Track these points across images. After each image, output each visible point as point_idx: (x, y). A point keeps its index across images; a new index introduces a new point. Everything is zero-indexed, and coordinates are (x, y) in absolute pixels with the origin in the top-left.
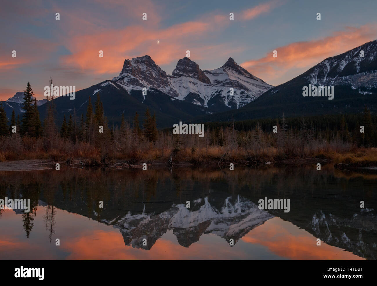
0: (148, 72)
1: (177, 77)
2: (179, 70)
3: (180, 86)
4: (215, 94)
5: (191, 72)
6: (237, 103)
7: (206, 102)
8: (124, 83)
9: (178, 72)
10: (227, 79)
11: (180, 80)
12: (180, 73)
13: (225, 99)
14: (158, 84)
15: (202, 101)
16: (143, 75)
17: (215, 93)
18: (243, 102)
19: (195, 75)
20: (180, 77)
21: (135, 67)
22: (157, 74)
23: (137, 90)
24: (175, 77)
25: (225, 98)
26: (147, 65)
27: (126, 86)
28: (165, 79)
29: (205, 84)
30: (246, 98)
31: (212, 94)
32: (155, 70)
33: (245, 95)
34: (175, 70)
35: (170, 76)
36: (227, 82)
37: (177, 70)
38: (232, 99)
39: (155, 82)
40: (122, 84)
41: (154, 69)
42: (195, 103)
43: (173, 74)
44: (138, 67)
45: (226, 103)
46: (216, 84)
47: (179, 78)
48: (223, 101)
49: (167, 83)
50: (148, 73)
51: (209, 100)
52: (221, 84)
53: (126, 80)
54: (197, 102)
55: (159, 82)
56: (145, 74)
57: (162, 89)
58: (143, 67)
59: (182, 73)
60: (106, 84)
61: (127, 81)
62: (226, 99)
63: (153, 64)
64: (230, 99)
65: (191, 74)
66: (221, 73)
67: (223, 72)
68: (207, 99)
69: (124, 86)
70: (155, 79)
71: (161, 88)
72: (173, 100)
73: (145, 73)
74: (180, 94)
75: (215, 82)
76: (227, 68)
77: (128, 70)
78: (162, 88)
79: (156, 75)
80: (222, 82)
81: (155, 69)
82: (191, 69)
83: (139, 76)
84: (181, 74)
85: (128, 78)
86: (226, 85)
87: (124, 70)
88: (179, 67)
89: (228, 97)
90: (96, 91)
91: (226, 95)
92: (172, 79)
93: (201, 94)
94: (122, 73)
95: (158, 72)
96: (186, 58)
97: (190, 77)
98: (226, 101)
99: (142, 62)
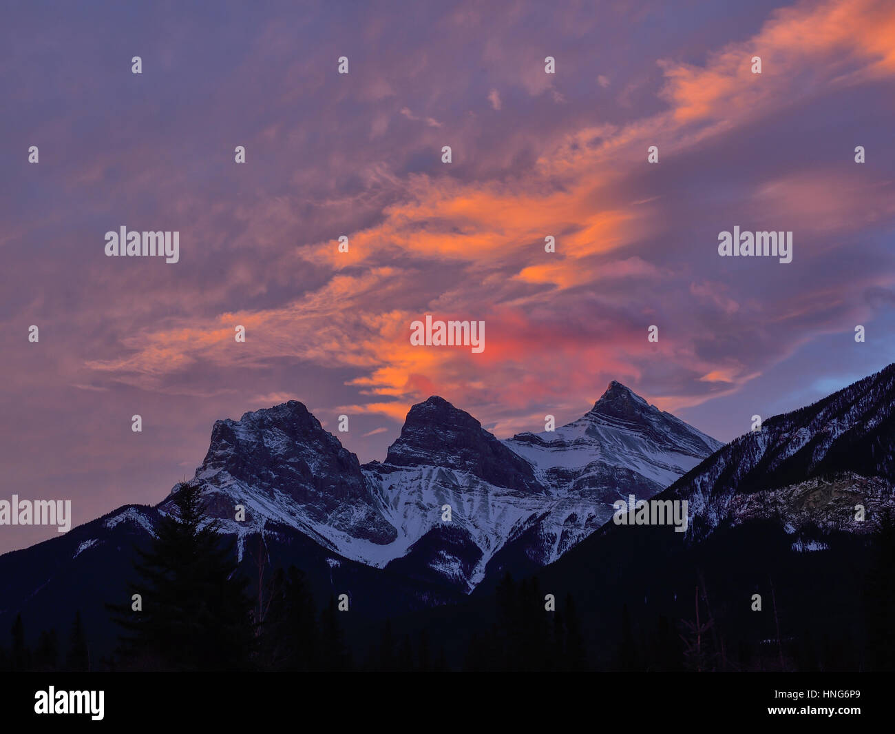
0: (292, 460)
1: (402, 470)
2: (410, 443)
4: (525, 529)
5: (451, 447)
9: (406, 451)
10: (590, 466)
11: (412, 480)
12: (413, 453)
13: (550, 547)
14: (325, 499)
16: (275, 471)
17: (525, 523)
19: (465, 457)
20: (412, 468)
21: (248, 445)
22: (326, 465)
24: (395, 470)
25: (553, 542)
26: (292, 433)
28: (352, 480)
29: (498, 490)
31: (512, 529)
32: (319, 451)
34: (398, 441)
35: (379, 467)
36: (590, 474)
37: (405, 442)
39: (315, 494)
41: (315, 448)
42: (440, 567)
43: (392, 457)
44: (261, 445)
46: (555, 482)
47: (407, 470)
48: (543, 552)
49: (362, 494)
50: (292, 464)
52: (571, 484)
54: (449, 561)
55: (331, 491)
56: (281, 466)
57: (340, 516)
58: (277, 443)
59: (422, 454)
60: (120, 518)
62: (555, 547)
63: (312, 428)
65: (454, 453)
66: (577, 443)
67: (587, 438)
70: (316, 482)
71: (335, 512)
72: (333, 563)
73: (281, 463)
74: (400, 532)
75: (554, 476)
76: (603, 421)
77: (222, 458)
78: (340, 512)
79: (321, 468)
80: (577, 474)
81: (320, 447)
82: (451, 435)
83: (260, 477)
84: (415, 458)
86: (587, 488)
87: (212, 459)
88: (410, 433)
89: (565, 535)
90: (84, 547)
91: (557, 531)
92: (384, 476)
93: (476, 527)
94: (204, 468)
95: (327, 457)
96: (436, 400)
97: (447, 465)
98: (556, 552)
99: (276, 423)
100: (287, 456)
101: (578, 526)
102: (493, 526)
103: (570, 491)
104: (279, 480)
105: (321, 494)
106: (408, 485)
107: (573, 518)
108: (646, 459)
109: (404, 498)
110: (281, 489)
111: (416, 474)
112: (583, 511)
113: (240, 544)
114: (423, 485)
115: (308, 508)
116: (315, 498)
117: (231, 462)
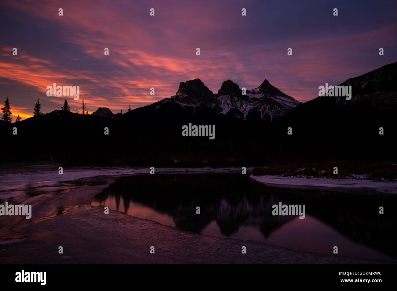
0: (198, 92)
2: (223, 90)
5: (233, 91)
6: (271, 117)
7: (245, 116)
9: (223, 92)
10: (262, 98)
14: (206, 101)
15: (242, 115)
17: (252, 109)
18: (276, 116)
21: (188, 88)
23: (190, 106)
24: (220, 96)
25: (261, 113)
26: (197, 86)
27: (181, 102)
29: (244, 101)
31: (250, 109)
33: (278, 110)
34: (220, 89)
35: (216, 95)
38: (267, 114)
39: (204, 100)
40: (178, 102)
43: (219, 93)
44: (191, 88)
45: (262, 116)
46: (254, 101)
47: (223, 96)
48: (259, 115)
51: (247, 114)
52: (258, 101)
53: (181, 97)
54: (237, 116)
55: (207, 99)
60: (166, 101)
61: (181, 99)
63: (203, 85)
64: (265, 114)
66: (258, 93)
67: (260, 92)
68: (246, 113)
69: (179, 103)
70: (204, 97)
72: (218, 114)
74: (224, 109)
75: (253, 99)
77: (182, 90)
78: (209, 104)
80: (259, 99)
81: (204, 89)
84: (225, 93)
85: (183, 96)
87: (180, 90)
88: (223, 88)
89: (263, 111)
90: (157, 107)
91: (261, 110)
92: (217, 97)
93: (241, 109)
94: (178, 93)
95: (206, 92)
96: (229, 81)
97: (232, 95)
98: (262, 115)
99: (194, 84)
101: (266, 109)
102: (244, 109)
106: (223, 99)
107: (264, 108)
108: (273, 97)
109: (223, 102)
111: (225, 97)
112: (267, 106)
113: (194, 108)
114: (227, 99)
117: (185, 91)
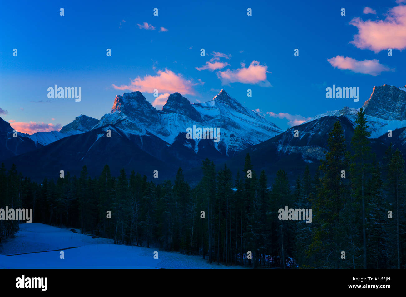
0: (139, 109)
1: (167, 113)
2: (169, 106)
3: (170, 124)
5: (182, 108)
6: (226, 147)
7: (196, 143)
8: (122, 127)
9: (168, 108)
10: (217, 116)
11: (170, 117)
12: (170, 109)
14: (149, 122)
15: (193, 142)
16: (134, 112)
18: (232, 146)
19: (185, 111)
20: (170, 113)
21: (127, 104)
23: (135, 134)
24: (165, 113)
26: (138, 101)
27: (124, 129)
28: (155, 116)
29: (196, 122)
30: (236, 141)
33: (235, 138)
34: (166, 105)
35: (161, 112)
36: (218, 118)
38: (222, 143)
39: (146, 120)
40: (121, 128)
41: (145, 106)
42: (186, 145)
43: (164, 110)
44: (130, 104)
45: (216, 146)
46: (207, 119)
47: (168, 114)
49: (157, 121)
50: (140, 111)
52: (212, 120)
53: (124, 123)
54: (188, 144)
55: (150, 120)
56: (136, 111)
58: (135, 104)
59: (172, 109)
60: (107, 128)
61: (125, 125)
63: (144, 100)
64: (220, 142)
65: (182, 110)
66: (213, 107)
67: (215, 106)
68: (197, 140)
69: (122, 130)
70: (146, 117)
72: (168, 146)
74: (171, 134)
75: (206, 117)
76: (219, 101)
77: (120, 108)
78: (153, 126)
79: (147, 113)
80: (213, 117)
81: (146, 106)
82: (181, 105)
83: (131, 114)
85: (126, 122)
86: (217, 122)
87: (117, 108)
88: (169, 103)
92: (162, 115)
94: (115, 110)
95: (149, 109)
96: (177, 94)
97: (180, 113)
99: (133, 98)
100: (138, 108)
103: (211, 122)
104: (136, 115)
105: (147, 120)
106: (170, 118)
108: (232, 114)
109: (169, 122)
110: (136, 118)
111: (171, 115)
114: (174, 119)
115: (144, 124)
116: (146, 121)
117: (123, 109)
